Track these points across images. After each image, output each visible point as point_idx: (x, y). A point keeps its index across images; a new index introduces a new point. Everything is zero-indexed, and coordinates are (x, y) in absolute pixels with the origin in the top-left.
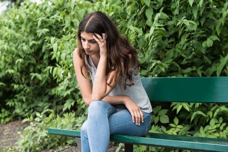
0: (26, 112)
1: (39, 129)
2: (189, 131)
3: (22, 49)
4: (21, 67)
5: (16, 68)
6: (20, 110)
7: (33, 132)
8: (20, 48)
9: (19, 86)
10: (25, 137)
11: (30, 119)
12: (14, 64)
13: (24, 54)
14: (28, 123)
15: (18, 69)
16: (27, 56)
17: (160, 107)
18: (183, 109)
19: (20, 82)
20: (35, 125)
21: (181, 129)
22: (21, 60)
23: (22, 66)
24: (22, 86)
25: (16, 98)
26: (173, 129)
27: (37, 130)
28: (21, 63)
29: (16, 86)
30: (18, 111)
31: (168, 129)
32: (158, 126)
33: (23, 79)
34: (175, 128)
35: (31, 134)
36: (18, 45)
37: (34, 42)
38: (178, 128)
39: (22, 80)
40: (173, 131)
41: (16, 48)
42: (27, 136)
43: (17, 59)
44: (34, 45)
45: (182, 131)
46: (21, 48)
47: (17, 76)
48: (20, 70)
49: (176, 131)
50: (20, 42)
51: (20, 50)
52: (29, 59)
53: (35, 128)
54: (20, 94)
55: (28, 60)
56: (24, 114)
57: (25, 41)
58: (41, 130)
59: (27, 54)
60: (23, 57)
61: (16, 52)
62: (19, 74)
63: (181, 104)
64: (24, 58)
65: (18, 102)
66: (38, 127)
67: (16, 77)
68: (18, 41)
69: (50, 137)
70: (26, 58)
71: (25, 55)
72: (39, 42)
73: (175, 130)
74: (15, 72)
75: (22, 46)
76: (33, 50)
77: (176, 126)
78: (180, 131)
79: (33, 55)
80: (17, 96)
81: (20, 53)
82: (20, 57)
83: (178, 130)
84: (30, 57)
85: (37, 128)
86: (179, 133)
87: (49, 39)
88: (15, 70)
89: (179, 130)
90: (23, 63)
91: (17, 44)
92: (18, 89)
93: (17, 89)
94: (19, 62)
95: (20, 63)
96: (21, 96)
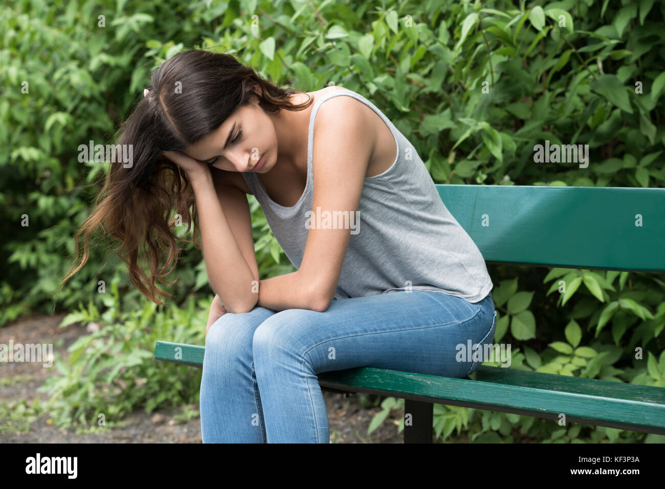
0: (73, 290)
1: (120, 346)
2: (617, 365)
3: (68, 81)
4: (64, 141)
5: (45, 143)
6: (56, 281)
7: (98, 355)
8: (60, 79)
9: (56, 203)
10: (71, 371)
11: (89, 314)
12: (42, 130)
13: (73, 99)
14: (80, 328)
15: (53, 147)
16: (84, 105)
17: (514, 285)
18: (583, 293)
19: (60, 189)
20: (104, 332)
21: (588, 359)
22: (62, 118)
23: (68, 138)
24: (64, 202)
25: (44, 240)
26: (561, 360)
27: (111, 348)
28: (66, 129)
29: (45, 202)
30: (48, 285)
31: (545, 361)
32: (512, 350)
33: (70, 181)
34: (571, 356)
35: (92, 361)
36: (54, 70)
37: (105, 58)
38: (580, 357)
39: (64, 185)
40: (564, 365)
41: (48, 78)
42: (78, 368)
43: (49, 114)
44: (105, 66)
45: (589, 365)
46: (66, 77)
47: (48, 169)
48: (60, 149)
49: (573, 367)
50: (62, 59)
51: (61, 83)
52: (89, 116)
53: (105, 344)
54: (57, 229)
55: (86, 119)
56: (67, 298)
57: (78, 55)
58: (127, 349)
59: (83, 99)
60: (70, 106)
61: (47, 89)
62: (54, 162)
63: (578, 276)
64: (73, 113)
65: (48, 252)
66: (116, 340)
67: (47, 174)
68: (56, 56)
69: (155, 374)
70: (79, 112)
71: (76, 101)
72: (124, 60)
73: (570, 362)
74: (44, 156)
75: (67, 72)
76: (103, 87)
77: (574, 349)
78: (584, 368)
79: (103, 101)
80: (48, 233)
81: (62, 95)
82: (59, 106)
83: (578, 362)
84: (93, 108)
85: (111, 342)
86: (584, 372)
87: (161, 49)
88: (43, 151)
89: (582, 363)
90: (71, 127)
91: (50, 66)
92: (51, 213)
93: (46, 212)
94: (57, 123)
95: (60, 128)
96: (60, 235)
